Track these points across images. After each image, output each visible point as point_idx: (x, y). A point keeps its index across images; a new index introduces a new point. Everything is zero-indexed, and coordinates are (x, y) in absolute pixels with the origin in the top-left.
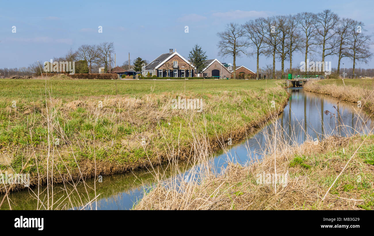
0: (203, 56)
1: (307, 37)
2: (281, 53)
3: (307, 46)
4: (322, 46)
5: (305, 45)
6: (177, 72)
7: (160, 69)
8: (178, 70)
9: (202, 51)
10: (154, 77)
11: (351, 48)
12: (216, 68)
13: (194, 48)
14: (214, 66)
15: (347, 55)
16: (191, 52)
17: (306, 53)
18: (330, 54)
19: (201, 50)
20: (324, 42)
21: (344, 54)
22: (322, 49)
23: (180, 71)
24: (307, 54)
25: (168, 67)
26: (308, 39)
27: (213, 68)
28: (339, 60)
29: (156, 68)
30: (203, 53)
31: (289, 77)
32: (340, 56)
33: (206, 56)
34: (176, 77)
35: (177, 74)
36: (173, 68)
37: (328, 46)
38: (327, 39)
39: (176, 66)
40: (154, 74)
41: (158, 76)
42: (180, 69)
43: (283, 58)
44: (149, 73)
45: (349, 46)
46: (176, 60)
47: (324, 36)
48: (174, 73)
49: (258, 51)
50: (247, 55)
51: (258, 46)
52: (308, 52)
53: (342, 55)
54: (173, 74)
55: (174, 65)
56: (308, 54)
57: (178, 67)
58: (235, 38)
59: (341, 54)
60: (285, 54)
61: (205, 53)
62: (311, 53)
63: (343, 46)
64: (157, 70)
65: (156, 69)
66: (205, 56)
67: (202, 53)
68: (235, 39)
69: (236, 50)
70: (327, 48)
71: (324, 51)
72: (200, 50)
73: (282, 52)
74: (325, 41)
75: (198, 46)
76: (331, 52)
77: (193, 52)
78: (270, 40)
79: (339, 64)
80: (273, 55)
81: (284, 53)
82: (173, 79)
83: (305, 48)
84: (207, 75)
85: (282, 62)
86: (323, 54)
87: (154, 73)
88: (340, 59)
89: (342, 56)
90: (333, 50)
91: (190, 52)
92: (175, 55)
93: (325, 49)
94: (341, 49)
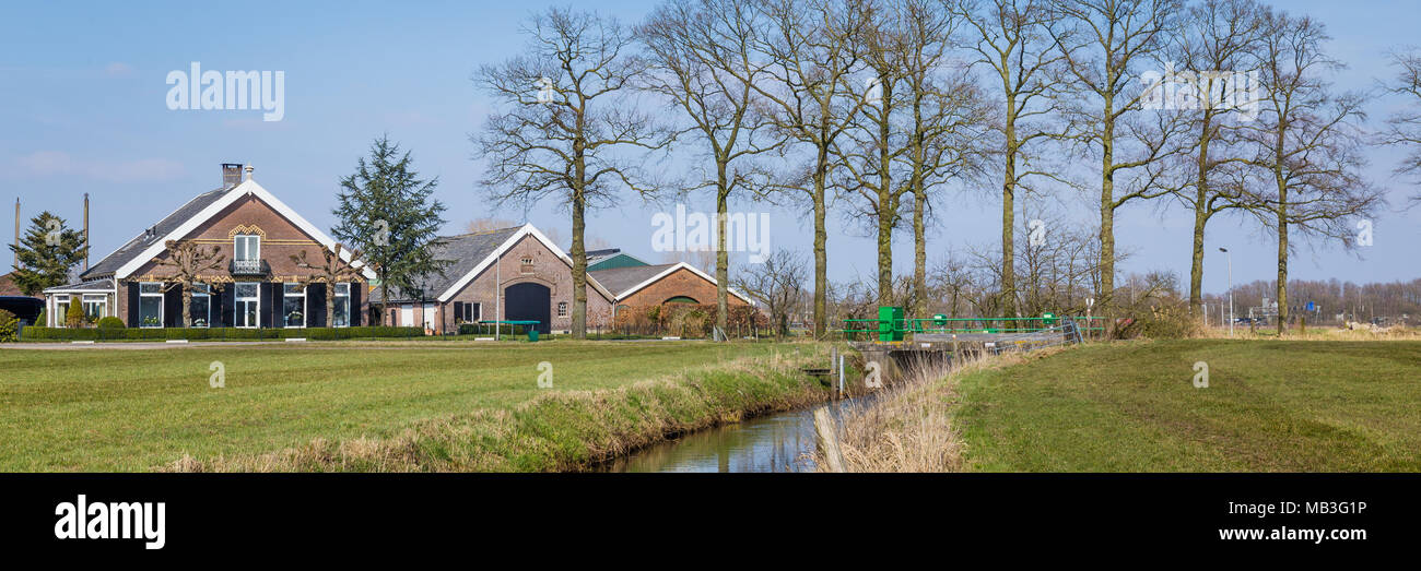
0: (422, 202)
1: (1011, 96)
2: (874, 189)
3: (1011, 152)
4: (1097, 146)
5: (999, 141)
6: (257, 299)
7: (149, 279)
8: (266, 288)
9: (411, 176)
10: (111, 332)
11: (1257, 162)
12: (530, 277)
13: (369, 160)
14: (517, 264)
15: (1240, 199)
16: (349, 184)
17: (1006, 188)
18: (1139, 195)
19: (409, 169)
20: (1110, 129)
21: (1221, 195)
22: (1100, 165)
23: (273, 293)
24: (1010, 191)
25: (187, 266)
26: (1017, 106)
27: (514, 274)
28: (1199, 232)
29: (123, 272)
30: (421, 186)
31: (882, 328)
32: (1199, 206)
33: (437, 207)
34: (252, 323)
35: (258, 308)
36: (232, 271)
37: (1128, 147)
38: (1124, 110)
39: (251, 260)
40: (110, 308)
41: (134, 319)
42: (277, 280)
43: (886, 219)
44: (77, 301)
45: (1251, 151)
46: (254, 227)
47: (1110, 94)
48: (242, 305)
49: (722, 174)
50: (643, 192)
51: (723, 145)
52: (1013, 183)
53: (1214, 199)
54: (229, 313)
55: (241, 259)
56: (1018, 191)
57: (266, 270)
58: (584, 98)
59: (1209, 195)
60: (897, 195)
61: (435, 189)
62: (1029, 189)
63: (1217, 151)
64: (132, 286)
65: (121, 281)
66: (429, 203)
67: (414, 190)
68: (583, 104)
69: (588, 170)
70: (1122, 162)
71: (1109, 177)
72: (401, 169)
73: (875, 181)
74: (1110, 120)
75: (389, 145)
76: (1145, 180)
77: (360, 183)
78: (789, 110)
79: (1199, 248)
80: (814, 199)
81: (892, 190)
82: (235, 337)
83: (1002, 159)
84: (477, 316)
85: (881, 243)
86: (1106, 196)
87: (110, 302)
88: (1204, 225)
89: (1215, 205)
90: (1155, 167)
91: (346, 184)
92: (246, 198)
93: (1114, 163)
94: (1207, 166)
